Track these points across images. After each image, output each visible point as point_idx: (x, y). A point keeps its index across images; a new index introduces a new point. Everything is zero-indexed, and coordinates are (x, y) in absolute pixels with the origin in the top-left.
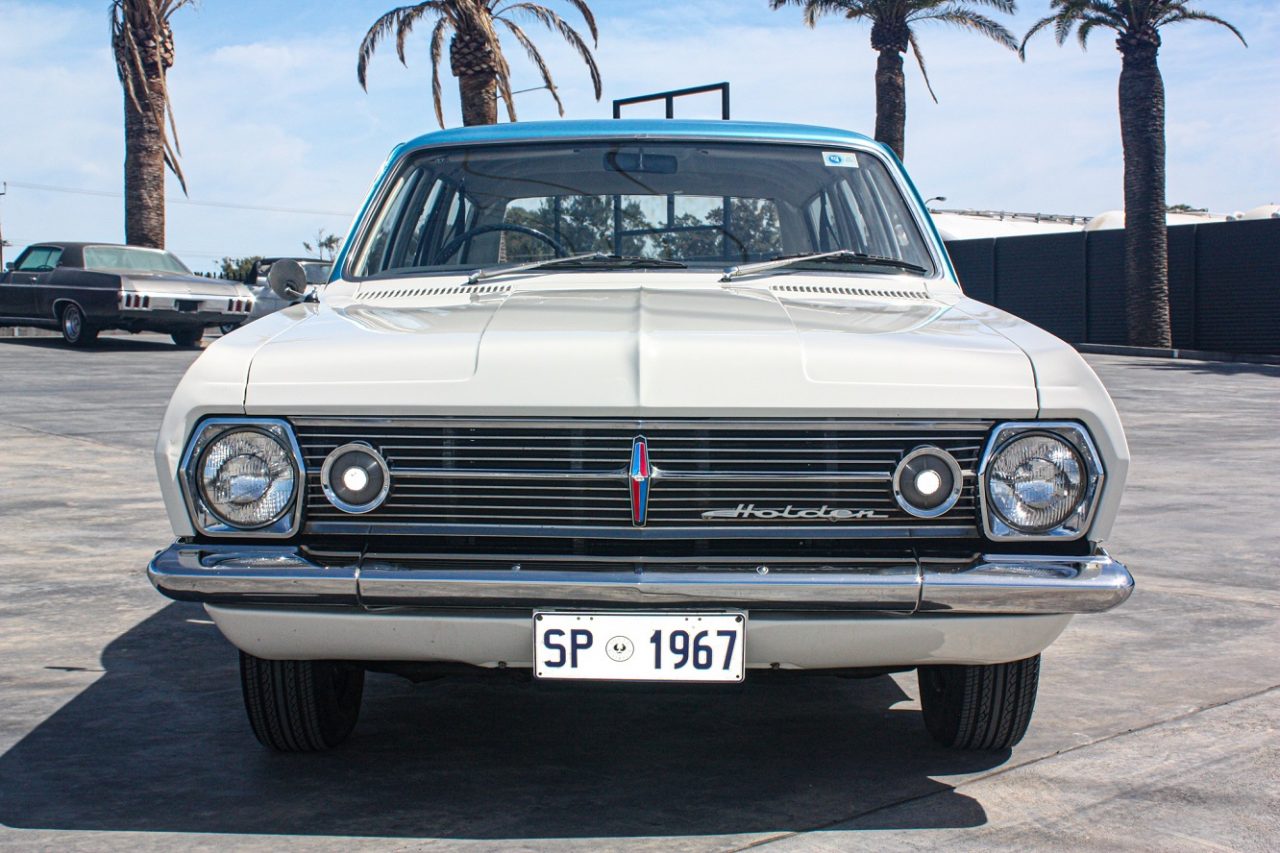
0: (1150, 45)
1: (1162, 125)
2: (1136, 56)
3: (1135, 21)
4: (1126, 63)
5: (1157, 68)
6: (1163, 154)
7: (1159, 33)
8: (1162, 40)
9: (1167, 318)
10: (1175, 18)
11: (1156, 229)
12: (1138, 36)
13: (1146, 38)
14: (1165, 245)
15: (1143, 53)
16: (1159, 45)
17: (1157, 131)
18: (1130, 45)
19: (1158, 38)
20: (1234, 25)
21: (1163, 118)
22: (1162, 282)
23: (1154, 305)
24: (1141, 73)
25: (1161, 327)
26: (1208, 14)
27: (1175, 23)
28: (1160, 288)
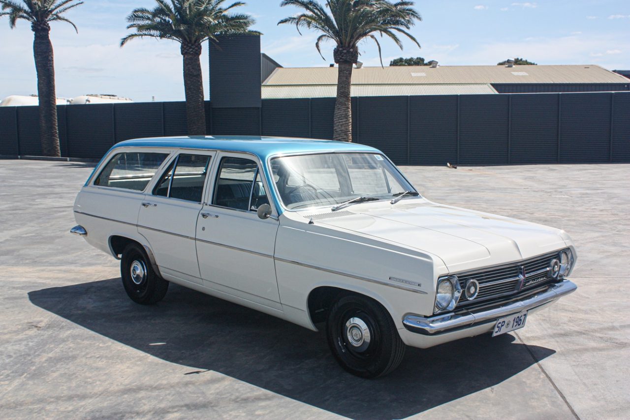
0: (47, 29)
1: (53, 64)
2: (41, 34)
3: (40, 19)
4: (36, 37)
5: (49, 40)
6: (54, 76)
7: (49, 25)
8: (51, 28)
9: (59, 144)
10: (54, 19)
11: (53, 107)
12: (42, 25)
13: (45, 27)
14: (56, 114)
15: (44, 33)
16: (50, 30)
17: (51, 66)
18: (38, 29)
19: (49, 27)
20: (74, 24)
21: (53, 61)
22: (56, 129)
23: (54, 139)
24: (43, 41)
25: (57, 148)
26: (66, 18)
27: (54, 21)
28: (56, 132)
